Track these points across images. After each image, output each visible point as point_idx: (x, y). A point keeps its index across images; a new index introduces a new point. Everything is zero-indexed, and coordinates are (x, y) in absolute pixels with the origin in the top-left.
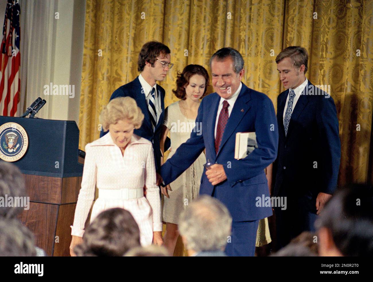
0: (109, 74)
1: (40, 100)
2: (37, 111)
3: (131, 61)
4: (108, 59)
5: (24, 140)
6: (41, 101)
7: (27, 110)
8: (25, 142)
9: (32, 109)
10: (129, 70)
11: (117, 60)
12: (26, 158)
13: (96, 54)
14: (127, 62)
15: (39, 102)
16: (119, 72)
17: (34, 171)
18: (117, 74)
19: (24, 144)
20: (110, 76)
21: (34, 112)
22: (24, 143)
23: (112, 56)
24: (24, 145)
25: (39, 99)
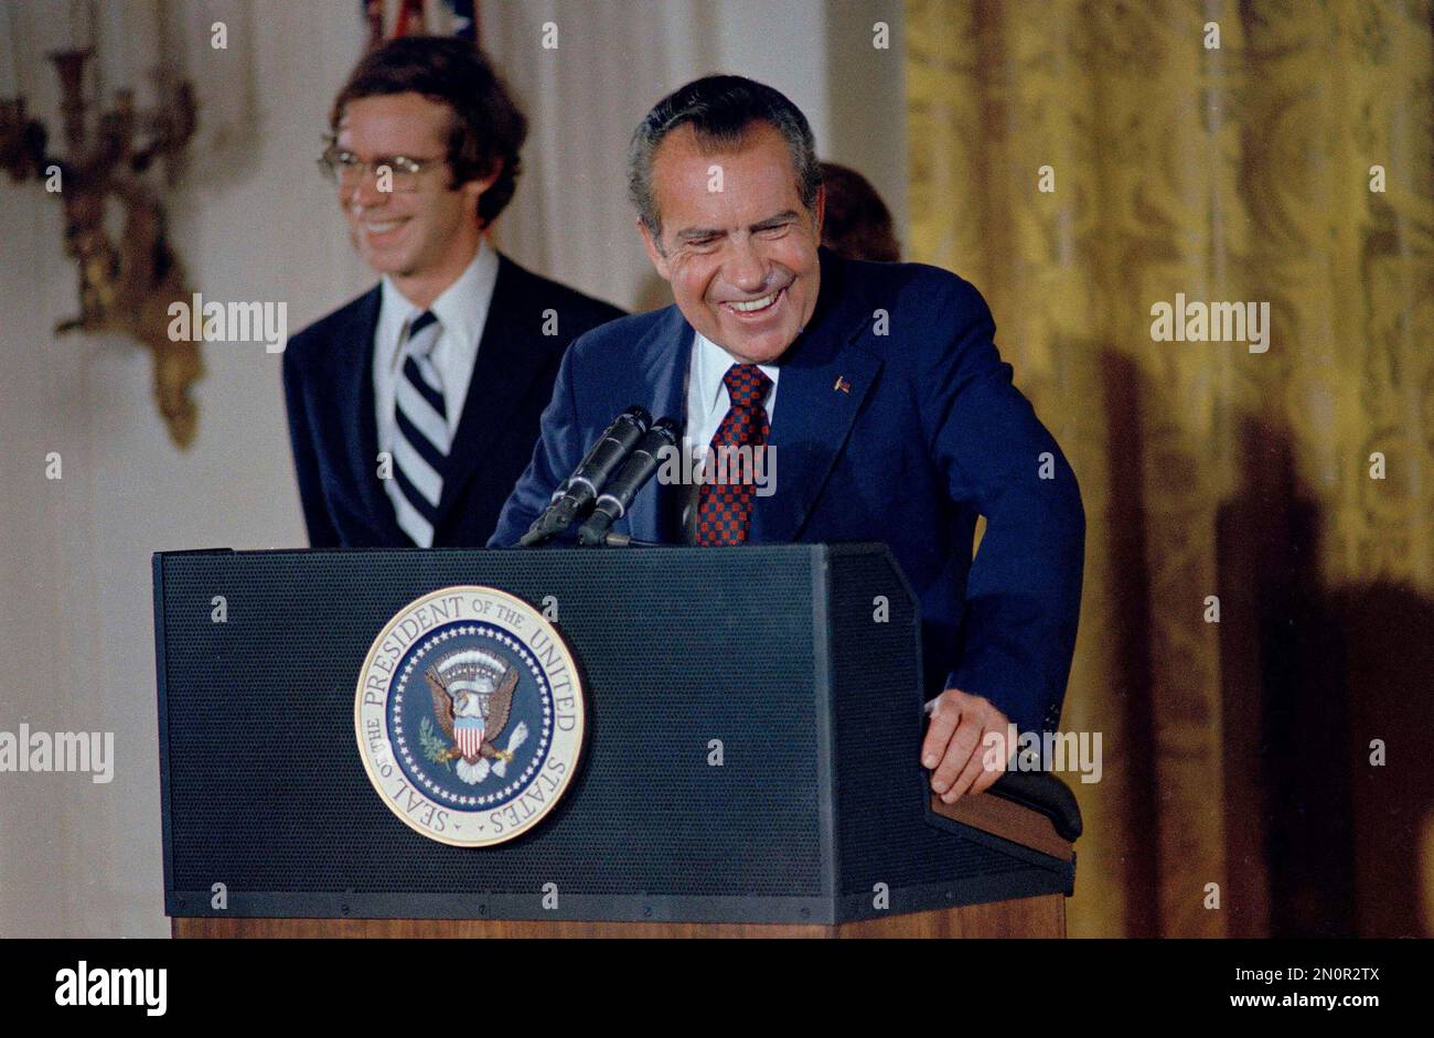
0: (1092, 219)
1: (641, 423)
2: (624, 496)
3: (1230, 114)
4: (1077, 120)
5: (556, 694)
6: (649, 432)
7: (559, 499)
8: (562, 709)
9: (592, 486)
10: (1224, 179)
11: (1135, 123)
12: (579, 814)
13: (995, 93)
14: (1205, 124)
15: (633, 435)
16: (1160, 198)
17: (641, 899)
18: (1147, 212)
19: (560, 723)
20: (1100, 234)
21: (607, 504)
22: (556, 712)
23: (1099, 99)
24: (556, 727)
25: (636, 420)
